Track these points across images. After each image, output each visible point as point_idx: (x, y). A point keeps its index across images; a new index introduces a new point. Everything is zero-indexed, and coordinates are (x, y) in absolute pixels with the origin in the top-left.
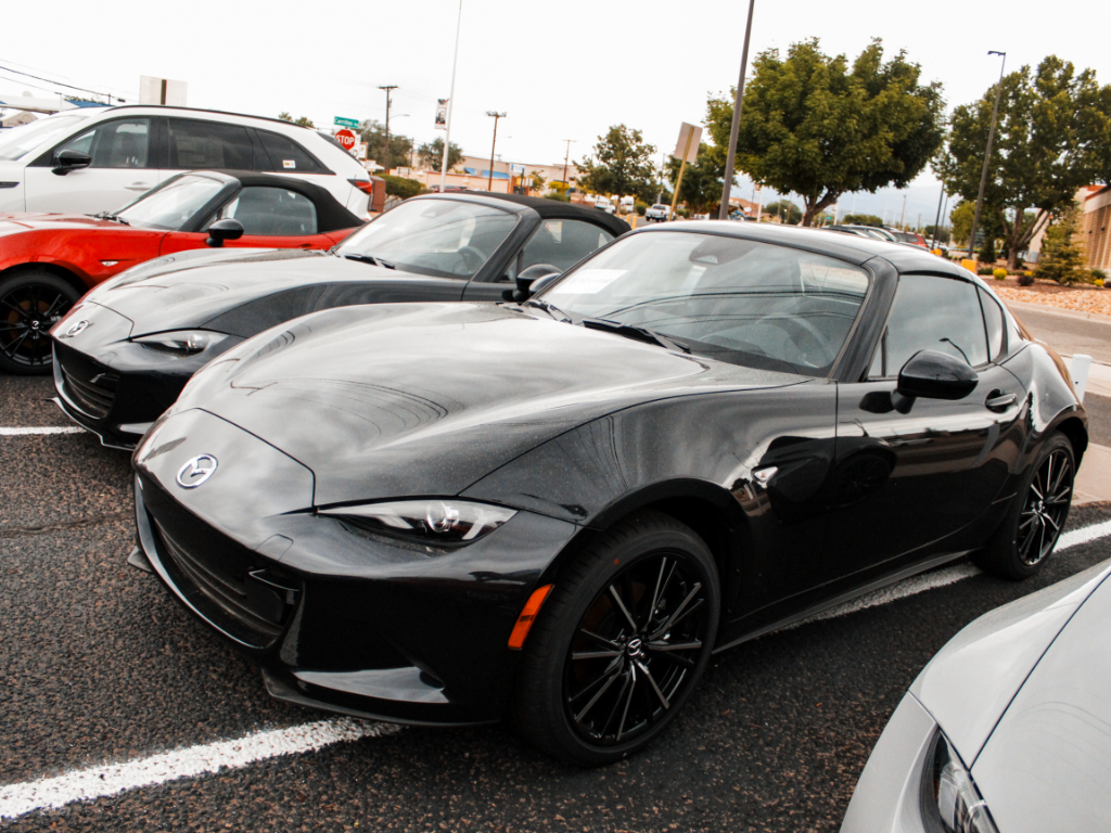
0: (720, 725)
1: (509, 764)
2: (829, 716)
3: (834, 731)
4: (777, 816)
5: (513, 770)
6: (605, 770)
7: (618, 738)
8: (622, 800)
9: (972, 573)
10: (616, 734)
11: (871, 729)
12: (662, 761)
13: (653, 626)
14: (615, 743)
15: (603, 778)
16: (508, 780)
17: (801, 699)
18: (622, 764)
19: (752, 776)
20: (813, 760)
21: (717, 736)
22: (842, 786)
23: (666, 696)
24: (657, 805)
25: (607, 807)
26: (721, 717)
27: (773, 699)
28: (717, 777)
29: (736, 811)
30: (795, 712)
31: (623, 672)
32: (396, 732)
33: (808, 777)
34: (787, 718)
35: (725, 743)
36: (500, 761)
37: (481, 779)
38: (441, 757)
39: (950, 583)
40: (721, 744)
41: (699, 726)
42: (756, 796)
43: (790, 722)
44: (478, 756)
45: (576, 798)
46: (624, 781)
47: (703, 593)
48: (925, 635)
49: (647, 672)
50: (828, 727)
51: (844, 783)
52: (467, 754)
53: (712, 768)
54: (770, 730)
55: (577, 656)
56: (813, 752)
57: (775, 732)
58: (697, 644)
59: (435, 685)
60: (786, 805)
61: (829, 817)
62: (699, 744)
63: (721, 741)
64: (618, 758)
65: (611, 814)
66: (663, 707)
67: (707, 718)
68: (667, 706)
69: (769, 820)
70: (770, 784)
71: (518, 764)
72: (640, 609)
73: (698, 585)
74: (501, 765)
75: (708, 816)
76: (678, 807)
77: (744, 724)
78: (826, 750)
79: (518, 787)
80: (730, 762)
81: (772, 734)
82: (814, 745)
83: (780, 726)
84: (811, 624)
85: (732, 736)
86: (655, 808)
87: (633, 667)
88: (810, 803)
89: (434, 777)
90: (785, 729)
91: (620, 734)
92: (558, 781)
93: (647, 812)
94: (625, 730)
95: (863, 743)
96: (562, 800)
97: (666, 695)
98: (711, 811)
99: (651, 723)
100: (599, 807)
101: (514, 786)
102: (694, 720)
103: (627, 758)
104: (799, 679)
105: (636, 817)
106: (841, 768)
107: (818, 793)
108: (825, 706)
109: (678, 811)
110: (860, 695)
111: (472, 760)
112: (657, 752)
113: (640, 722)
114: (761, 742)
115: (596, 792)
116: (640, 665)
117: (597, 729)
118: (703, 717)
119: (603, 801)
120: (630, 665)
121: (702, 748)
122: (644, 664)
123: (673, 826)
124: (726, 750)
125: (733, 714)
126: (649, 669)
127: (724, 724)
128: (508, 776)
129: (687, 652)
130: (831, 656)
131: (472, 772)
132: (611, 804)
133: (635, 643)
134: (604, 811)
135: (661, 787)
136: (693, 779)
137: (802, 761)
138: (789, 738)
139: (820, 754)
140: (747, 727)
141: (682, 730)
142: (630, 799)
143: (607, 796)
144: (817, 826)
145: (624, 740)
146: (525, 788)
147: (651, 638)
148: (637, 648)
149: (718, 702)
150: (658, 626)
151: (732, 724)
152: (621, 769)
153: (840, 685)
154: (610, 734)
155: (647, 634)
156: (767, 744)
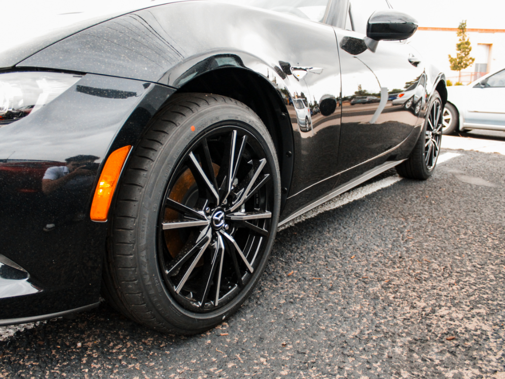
0: (290, 282)
1: (120, 346)
2: (362, 263)
3: (372, 272)
4: (366, 344)
5: (125, 350)
6: (209, 334)
7: (217, 304)
8: (231, 358)
9: (398, 179)
10: (214, 300)
11: (396, 266)
12: (254, 317)
13: (232, 198)
14: (214, 309)
15: (209, 341)
16: (120, 361)
17: (339, 256)
18: (223, 326)
19: (330, 315)
20: (369, 294)
21: (290, 291)
22: (399, 309)
23: (250, 262)
24: (263, 356)
25: (219, 368)
26: (288, 276)
27: (320, 259)
28: (304, 322)
29: (331, 347)
30: (339, 264)
31: (212, 242)
32: (11, 337)
33: (372, 308)
34: (336, 269)
35: (299, 295)
36: (112, 344)
37: (93, 365)
38: (54, 352)
39: (390, 185)
40: (297, 296)
41: (274, 286)
42: (340, 330)
43: (339, 272)
44: (90, 344)
45: (188, 365)
46: (228, 340)
47: (268, 168)
48: (393, 210)
49: (232, 240)
50: (367, 270)
51: (399, 306)
52: (79, 345)
53: (296, 315)
54: (328, 279)
55: (167, 226)
56: (365, 289)
57: (332, 280)
58: (267, 214)
59: (19, 276)
60: (367, 332)
61: (404, 335)
62: (279, 299)
63: (295, 294)
64: (219, 322)
65: (224, 373)
66: (249, 271)
67: (278, 279)
68: (252, 270)
69: (361, 348)
70: (346, 319)
71: (129, 344)
72: (220, 180)
73: (263, 161)
74: (113, 348)
75: (310, 357)
76: (282, 353)
77: (307, 278)
78: (373, 286)
79: (130, 366)
80: (308, 308)
81: (331, 282)
82: (363, 284)
83: (333, 275)
84: (323, 213)
85: (301, 288)
86: (262, 360)
87: (220, 237)
88: (383, 327)
89: (44, 372)
90: (338, 277)
91: (217, 300)
92: (168, 352)
93: (257, 364)
94: (220, 296)
95: (395, 276)
96: (174, 370)
97: (250, 260)
98: (312, 351)
99: (242, 287)
100: (212, 370)
101: (127, 366)
102: (269, 283)
103: (227, 320)
104: (331, 244)
105: (249, 371)
106: (391, 297)
107: (385, 318)
108: (357, 258)
109: (283, 357)
110: (375, 247)
111: (84, 349)
112: (248, 311)
113: (233, 287)
114: (325, 289)
115: (206, 355)
116: (226, 234)
117: (197, 298)
118: (275, 279)
119: (213, 363)
120: (217, 236)
121: (282, 301)
122: (229, 234)
123: (284, 372)
124: (302, 299)
125: (296, 274)
126: (234, 238)
127: (293, 281)
128: (120, 357)
129: (261, 221)
130: (345, 228)
131: (84, 360)
132: (222, 365)
133: (219, 216)
134: (217, 372)
135: (261, 339)
136: (285, 327)
137: (361, 297)
138: (344, 283)
139: (371, 289)
140: (310, 280)
141: (262, 291)
142: (238, 356)
143: (217, 357)
144: (400, 344)
145: (222, 305)
146: (138, 366)
147: (232, 209)
148: (222, 219)
149: (282, 267)
150: (236, 198)
151: (299, 280)
152: (223, 329)
153: (359, 243)
154: (208, 301)
155: (227, 207)
156: (331, 289)
